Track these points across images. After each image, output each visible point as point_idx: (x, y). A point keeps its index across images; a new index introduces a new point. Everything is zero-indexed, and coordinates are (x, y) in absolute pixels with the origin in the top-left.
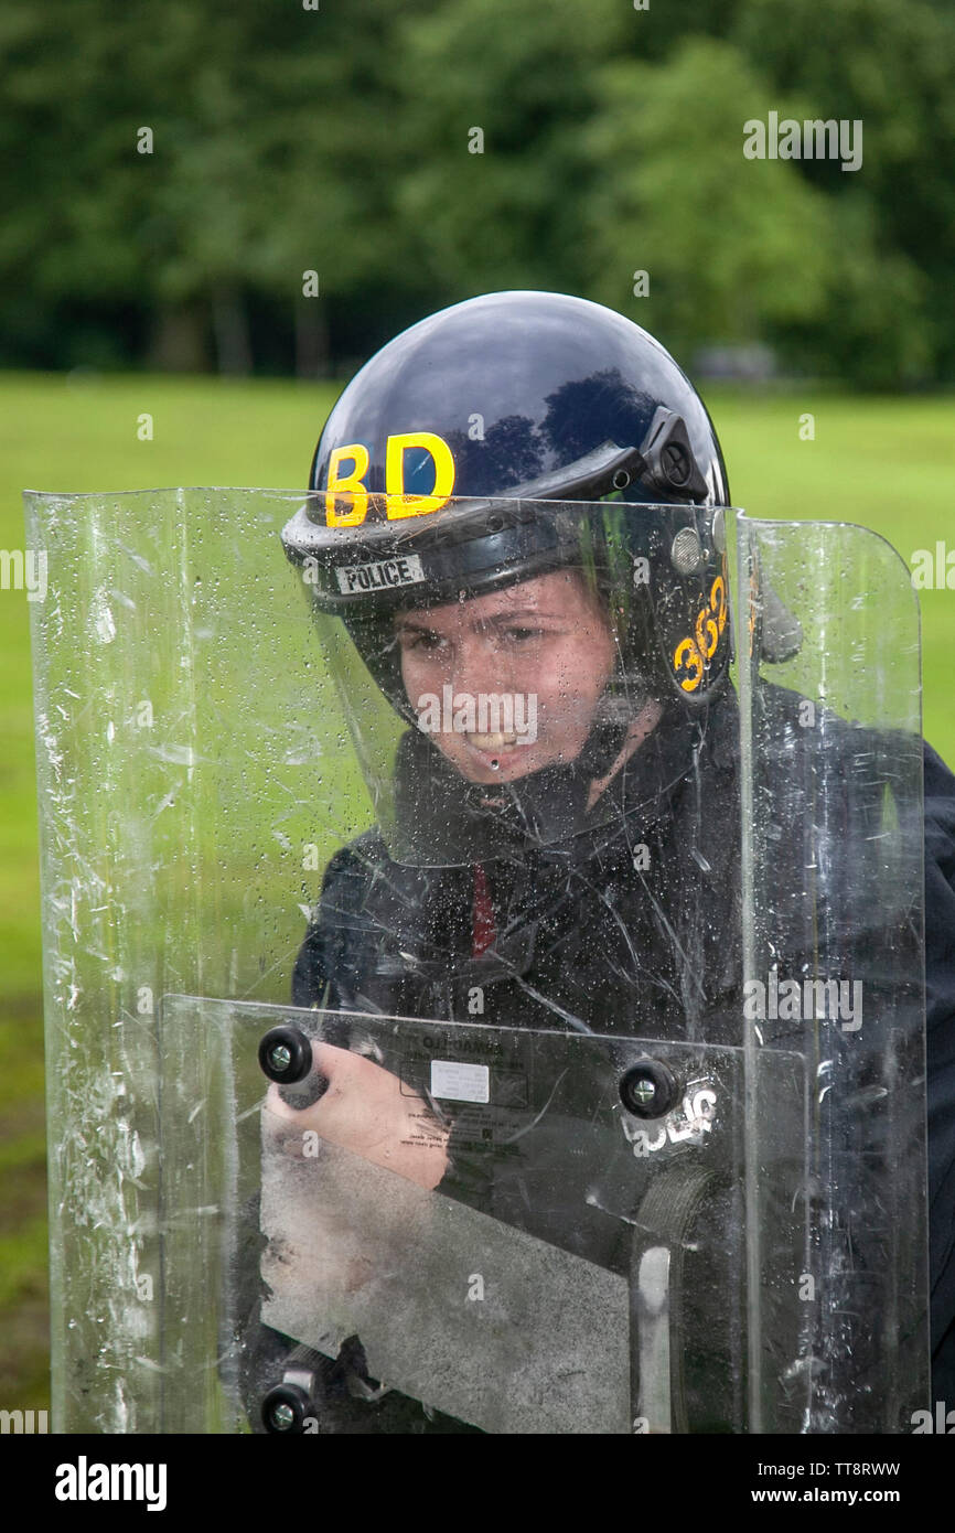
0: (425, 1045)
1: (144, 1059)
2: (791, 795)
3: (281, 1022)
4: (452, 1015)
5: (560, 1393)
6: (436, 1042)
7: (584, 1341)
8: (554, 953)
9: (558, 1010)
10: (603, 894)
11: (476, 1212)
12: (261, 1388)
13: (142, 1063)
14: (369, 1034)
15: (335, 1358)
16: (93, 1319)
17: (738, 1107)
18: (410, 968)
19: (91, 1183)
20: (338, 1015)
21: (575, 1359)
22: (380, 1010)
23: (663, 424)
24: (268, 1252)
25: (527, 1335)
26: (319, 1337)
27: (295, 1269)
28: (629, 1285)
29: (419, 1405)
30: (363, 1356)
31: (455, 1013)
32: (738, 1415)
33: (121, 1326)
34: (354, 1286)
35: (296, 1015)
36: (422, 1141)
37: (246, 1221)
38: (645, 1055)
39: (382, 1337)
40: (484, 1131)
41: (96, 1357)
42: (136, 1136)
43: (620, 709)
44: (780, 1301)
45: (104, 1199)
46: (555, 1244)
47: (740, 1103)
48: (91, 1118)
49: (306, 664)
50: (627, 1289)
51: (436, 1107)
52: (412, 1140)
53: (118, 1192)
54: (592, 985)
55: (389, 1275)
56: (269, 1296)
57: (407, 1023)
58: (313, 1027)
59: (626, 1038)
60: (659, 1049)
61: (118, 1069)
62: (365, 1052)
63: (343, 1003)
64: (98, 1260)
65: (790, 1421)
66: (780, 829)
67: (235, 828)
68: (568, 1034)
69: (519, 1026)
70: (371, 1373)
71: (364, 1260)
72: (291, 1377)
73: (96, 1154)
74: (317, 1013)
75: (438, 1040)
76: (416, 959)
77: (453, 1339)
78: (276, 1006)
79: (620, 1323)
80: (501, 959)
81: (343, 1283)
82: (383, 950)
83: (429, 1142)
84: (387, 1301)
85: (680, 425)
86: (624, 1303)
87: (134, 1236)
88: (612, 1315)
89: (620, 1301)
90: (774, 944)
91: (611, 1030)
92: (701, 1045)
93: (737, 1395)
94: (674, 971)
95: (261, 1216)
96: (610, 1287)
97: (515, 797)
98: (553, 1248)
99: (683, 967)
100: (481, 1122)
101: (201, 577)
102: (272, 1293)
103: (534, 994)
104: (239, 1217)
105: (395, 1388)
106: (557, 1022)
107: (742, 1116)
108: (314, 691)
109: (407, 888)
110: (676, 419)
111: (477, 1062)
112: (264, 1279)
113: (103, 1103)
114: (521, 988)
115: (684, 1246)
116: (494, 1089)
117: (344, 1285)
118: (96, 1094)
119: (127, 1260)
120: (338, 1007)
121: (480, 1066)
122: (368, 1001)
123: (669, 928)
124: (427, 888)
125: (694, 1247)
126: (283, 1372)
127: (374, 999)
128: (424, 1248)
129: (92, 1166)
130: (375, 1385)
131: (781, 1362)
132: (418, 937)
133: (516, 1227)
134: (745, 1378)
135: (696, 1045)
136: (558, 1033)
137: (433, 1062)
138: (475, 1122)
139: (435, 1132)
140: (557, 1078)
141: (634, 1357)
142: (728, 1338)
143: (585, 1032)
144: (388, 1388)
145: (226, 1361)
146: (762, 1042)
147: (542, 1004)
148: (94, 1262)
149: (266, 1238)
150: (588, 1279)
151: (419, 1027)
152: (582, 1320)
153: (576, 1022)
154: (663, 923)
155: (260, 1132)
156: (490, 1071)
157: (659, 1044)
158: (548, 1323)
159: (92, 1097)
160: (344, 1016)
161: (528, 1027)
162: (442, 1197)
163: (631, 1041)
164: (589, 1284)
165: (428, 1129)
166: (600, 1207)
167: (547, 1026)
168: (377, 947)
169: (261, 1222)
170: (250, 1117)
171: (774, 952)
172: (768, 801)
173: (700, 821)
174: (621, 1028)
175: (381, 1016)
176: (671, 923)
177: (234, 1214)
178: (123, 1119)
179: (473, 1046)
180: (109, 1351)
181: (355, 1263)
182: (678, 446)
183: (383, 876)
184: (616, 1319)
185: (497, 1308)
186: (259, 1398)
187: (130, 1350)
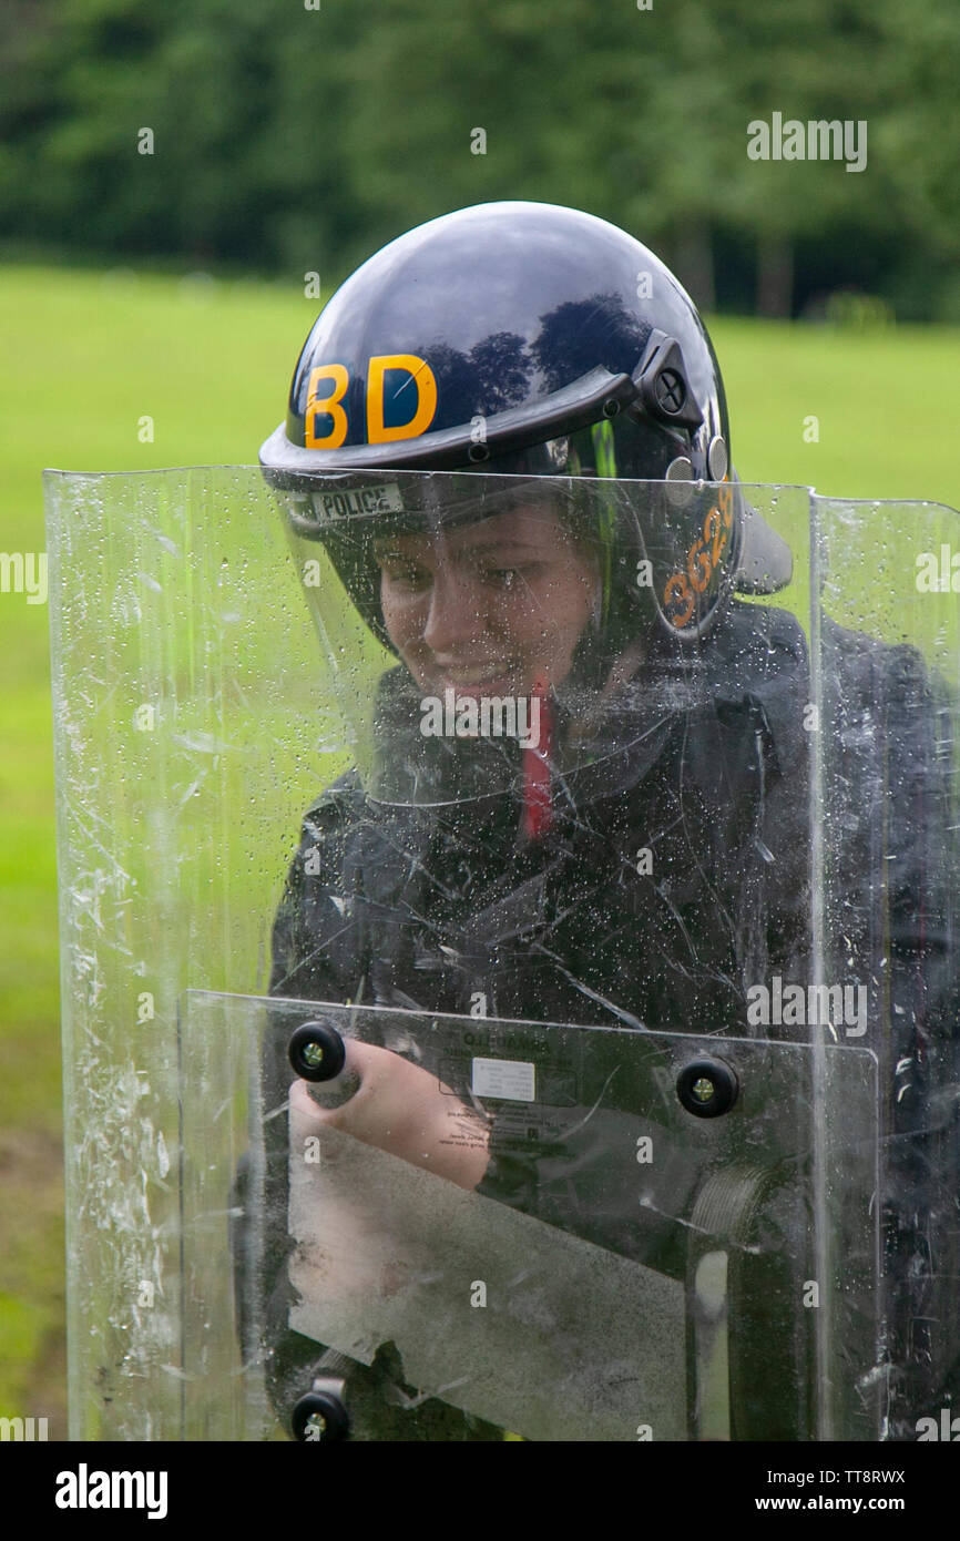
0: (466, 1042)
1: (169, 1057)
2: (869, 784)
3: (312, 1018)
4: (496, 1011)
5: (611, 1402)
6: (476, 1038)
7: (637, 1347)
8: (606, 947)
9: (610, 1005)
10: (659, 885)
11: (520, 1213)
12: (290, 1395)
13: (166, 1061)
14: (406, 1031)
15: (369, 1365)
16: (116, 1325)
17: (804, 1105)
18: (451, 963)
19: (114, 1185)
20: (373, 1011)
21: (626, 1366)
22: (418, 1006)
23: (657, 348)
24: (297, 1255)
25: (576, 1341)
26: (352, 1343)
27: (326, 1273)
28: (686, 1290)
29: (460, 1412)
30: (401, 1363)
31: (499, 1009)
32: (803, 1423)
33: (145, 1332)
34: (390, 1290)
35: (328, 1011)
36: (463, 1141)
37: (274, 1224)
38: (703, 1052)
39: (420, 1343)
40: (530, 1130)
41: (119, 1365)
42: (161, 1136)
43: (678, 694)
44: (856, 1307)
45: (127, 1202)
46: (606, 1247)
47: (805, 1102)
48: (114, 1118)
49: (341, 648)
50: (683, 1294)
51: (478, 1105)
52: (452, 1140)
53: (142, 1193)
54: (647, 980)
55: (428, 1279)
56: (299, 1301)
57: (448, 1018)
58: (346, 1024)
59: (682, 1035)
60: (719, 1046)
61: (142, 1068)
62: (402, 1050)
63: (378, 999)
64: (121, 1265)
65: (868, 1430)
66: (857, 819)
67: (263, 819)
68: (620, 1030)
69: (568, 1023)
70: (408, 1380)
71: (400, 1263)
72: (323, 1384)
73: (119, 1155)
74: (350, 1009)
75: (481, 1036)
76: (457, 954)
77: (495, 1345)
78: (306, 1002)
79: (675, 1329)
80: (549, 953)
81: (378, 1288)
82: (421, 944)
83: (470, 1142)
84: (425, 1306)
85: (675, 350)
86: (681, 1307)
87: (159, 1240)
88: (667, 1321)
89: (676, 1305)
90: (850, 938)
91: (666, 1027)
92: (763, 1041)
93: (803, 1402)
94: (735, 966)
95: (290, 1218)
96: (665, 1292)
97: (564, 785)
98: (604, 1251)
99: (744, 961)
100: (526, 1121)
101: (228, 558)
102: (301, 1298)
103: (585, 990)
104: (265, 1220)
105: (434, 1395)
106: (608, 1017)
107: (809, 1115)
108: (348, 676)
109: (448, 880)
110: (671, 343)
111: (523, 1059)
112: (293, 1282)
113: (126, 1103)
114: (570, 982)
115: (745, 1249)
116: (540, 1087)
117: (379, 1290)
118: (120, 1093)
119: (152, 1264)
120: (373, 1003)
121: (525, 1064)
122: (405, 996)
123: (730, 921)
124: (470, 879)
125: (755, 1250)
126: (313, 1379)
127: (411, 995)
128: (465, 1252)
129: (115, 1167)
130: (413, 1392)
131: (857, 1369)
132: (459, 930)
133: (563, 1229)
134: (811, 1387)
135: (758, 1041)
136: (610, 1029)
137: (475, 1059)
138: (519, 1121)
139: (475, 1131)
140: (606, 1076)
141: (691, 1364)
142: (793, 1344)
143: (639, 1028)
144: (426, 1396)
145: (252, 1368)
146: (836, 1039)
147: (593, 1000)
148: (117, 1267)
149: (295, 1242)
150: (641, 1283)
151: (460, 1023)
152: (634, 1325)
153: (628, 1017)
154: (722, 915)
155: (287, 1132)
156: (536, 1068)
157: (718, 1041)
158: (599, 1327)
159: (115, 1096)
160: (379, 1012)
161: (577, 1023)
162: (484, 1199)
163: (687, 1038)
164: (642, 1288)
165: (468, 1128)
166: (655, 1209)
167: (598, 1023)
168: (415, 940)
169: (290, 1224)
170: (278, 1116)
171: (850, 946)
172: (844, 789)
173: (763, 810)
174: (679, 1024)
175: (420, 1012)
176: (731, 915)
177: (260, 1216)
178: (147, 1119)
179: (518, 1043)
180: (133, 1359)
181: (390, 1268)
182: (674, 374)
183: (422, 867)
184: (671, 1324)
185: (543, 1313)
186: (288, 1407)
187: (155, 1357)
